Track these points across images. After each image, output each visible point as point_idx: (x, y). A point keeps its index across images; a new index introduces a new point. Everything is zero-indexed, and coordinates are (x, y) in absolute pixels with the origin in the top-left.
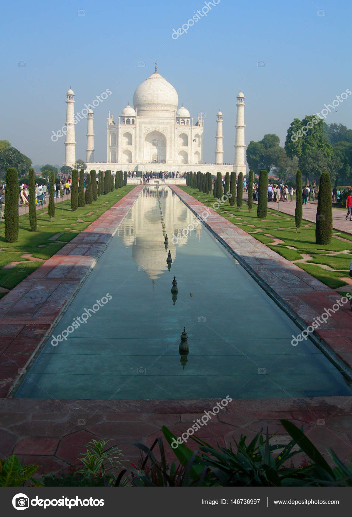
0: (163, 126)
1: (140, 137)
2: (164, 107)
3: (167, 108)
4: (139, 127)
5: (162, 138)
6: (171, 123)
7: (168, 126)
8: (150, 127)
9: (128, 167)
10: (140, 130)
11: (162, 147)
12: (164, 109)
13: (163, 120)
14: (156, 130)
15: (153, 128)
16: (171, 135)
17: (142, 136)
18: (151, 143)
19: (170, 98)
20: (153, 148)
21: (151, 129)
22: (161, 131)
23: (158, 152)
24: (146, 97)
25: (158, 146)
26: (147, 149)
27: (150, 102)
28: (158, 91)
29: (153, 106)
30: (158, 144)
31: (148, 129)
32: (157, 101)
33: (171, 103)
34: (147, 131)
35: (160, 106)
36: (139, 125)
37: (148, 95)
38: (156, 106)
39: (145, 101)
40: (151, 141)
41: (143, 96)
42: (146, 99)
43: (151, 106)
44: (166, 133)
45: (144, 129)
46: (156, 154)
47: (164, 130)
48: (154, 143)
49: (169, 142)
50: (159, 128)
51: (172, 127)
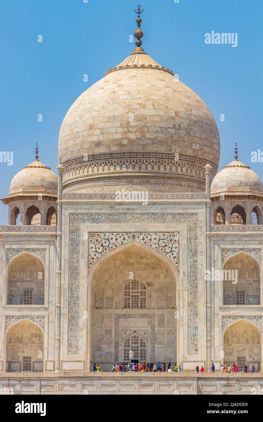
0: (162, 227)
1: (74, 272)
2: (168, 167)
3: (179, 171)
4: (72, 232)
5: (162, 276)
6: (192, 215)
7: (182, 227)
8: (112, 233)
10: (74, 244)
11: (161, 312)
12: (168, 170)
14: (136, 244)
15: (126, 237)
16: (196, 262)
17: (83, 265)
18: (120, 297)
19: (188, 133)
20: (125, 315)
21: (117, 239)
22: (154, 246)
23: (145, 329)
24: (101, 132)
25: (145, 306)
26: (105, 320)
27: (114, 149)
28: (144, 108)
29: (127, 162)
30: (145, 301)
31: (105, 242)
32: (141, 143)
33: (195, 150)
34: (101, 250)
35: (153, 162)
36: (71, 225)
37: (110, 123)
38: (138, 161)
39: (98, 144)
40: (120, 289)
41: (91, 128)
42: (101, 138)
43: (121, 162)
44: (172, 256)
45: (90, 240)
46: (137, 337)
47: (166, 246)
48: (131, 294)
49: (186, 290)
50: (147, 237)
51: (199, 232)
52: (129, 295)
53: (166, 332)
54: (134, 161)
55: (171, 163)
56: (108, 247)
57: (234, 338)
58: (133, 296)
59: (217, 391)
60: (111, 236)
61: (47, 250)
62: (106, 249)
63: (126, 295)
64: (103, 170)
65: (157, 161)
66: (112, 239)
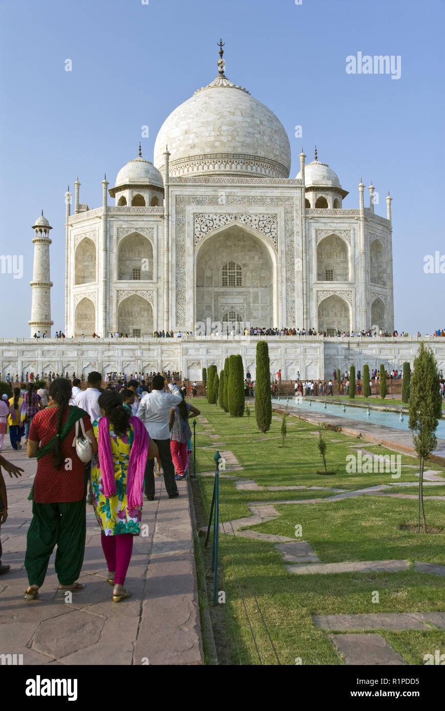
0: (261, 209)
1: (180, 249)
2: (254, 167)
4: (177, 213)
5: (257, 258)
6: (289, 199)
7: (280, 211)
8: (216, 214)
9: (138, 353)
10: (180, 225)
11: (256, 290)
13: (265, 190)
14: (238, 224)
15: (228, 218)
16: (292, 241)
17: (189, 244)
18: (219, 277)
19: (271, 140)
20: (223, 292)
21: (220, 220)
22: (254, 227)
23: (241, 305)
24: (195, 136)
25: (241, 285)
26: (205, 297)
27: (208, 151)
28: (234, 115)
29: (219, 162)
30: (241, 281)
31: (210, 223)
32: (232, 145)
33: (276, 156)
34: (205, 230)
35: (241, 162)
36: (178, 206)
37: (203, 128)
38: (229, 161)
39: (193, 147)
40: (219, 270)
41: (186, 133)
42: (196, 141)
43: (214, 162)
44: (271, 236)
45: (195, 220)
46: (234, 313)
47: (265, 226)
48: (228, 274)
49: (284, 267)
50: (248, 218)
51: (295, 214)
52: (226, 275)
53: (260, 308)
54: (225, 162)
55: (257, 164)
56: (212, 227)
57: (324, 312)
58: (230, 276)
59: (338, 355)
60: (214, 217)
61: (155, 230)
62: (210, 229)
63: (223, 275)
64: (198, 170)
65: (245, 162)
66: (215, 219)
